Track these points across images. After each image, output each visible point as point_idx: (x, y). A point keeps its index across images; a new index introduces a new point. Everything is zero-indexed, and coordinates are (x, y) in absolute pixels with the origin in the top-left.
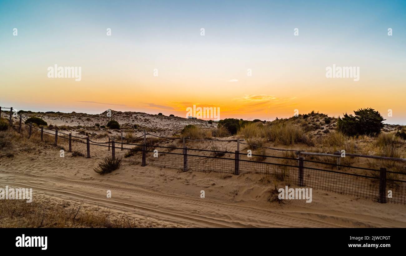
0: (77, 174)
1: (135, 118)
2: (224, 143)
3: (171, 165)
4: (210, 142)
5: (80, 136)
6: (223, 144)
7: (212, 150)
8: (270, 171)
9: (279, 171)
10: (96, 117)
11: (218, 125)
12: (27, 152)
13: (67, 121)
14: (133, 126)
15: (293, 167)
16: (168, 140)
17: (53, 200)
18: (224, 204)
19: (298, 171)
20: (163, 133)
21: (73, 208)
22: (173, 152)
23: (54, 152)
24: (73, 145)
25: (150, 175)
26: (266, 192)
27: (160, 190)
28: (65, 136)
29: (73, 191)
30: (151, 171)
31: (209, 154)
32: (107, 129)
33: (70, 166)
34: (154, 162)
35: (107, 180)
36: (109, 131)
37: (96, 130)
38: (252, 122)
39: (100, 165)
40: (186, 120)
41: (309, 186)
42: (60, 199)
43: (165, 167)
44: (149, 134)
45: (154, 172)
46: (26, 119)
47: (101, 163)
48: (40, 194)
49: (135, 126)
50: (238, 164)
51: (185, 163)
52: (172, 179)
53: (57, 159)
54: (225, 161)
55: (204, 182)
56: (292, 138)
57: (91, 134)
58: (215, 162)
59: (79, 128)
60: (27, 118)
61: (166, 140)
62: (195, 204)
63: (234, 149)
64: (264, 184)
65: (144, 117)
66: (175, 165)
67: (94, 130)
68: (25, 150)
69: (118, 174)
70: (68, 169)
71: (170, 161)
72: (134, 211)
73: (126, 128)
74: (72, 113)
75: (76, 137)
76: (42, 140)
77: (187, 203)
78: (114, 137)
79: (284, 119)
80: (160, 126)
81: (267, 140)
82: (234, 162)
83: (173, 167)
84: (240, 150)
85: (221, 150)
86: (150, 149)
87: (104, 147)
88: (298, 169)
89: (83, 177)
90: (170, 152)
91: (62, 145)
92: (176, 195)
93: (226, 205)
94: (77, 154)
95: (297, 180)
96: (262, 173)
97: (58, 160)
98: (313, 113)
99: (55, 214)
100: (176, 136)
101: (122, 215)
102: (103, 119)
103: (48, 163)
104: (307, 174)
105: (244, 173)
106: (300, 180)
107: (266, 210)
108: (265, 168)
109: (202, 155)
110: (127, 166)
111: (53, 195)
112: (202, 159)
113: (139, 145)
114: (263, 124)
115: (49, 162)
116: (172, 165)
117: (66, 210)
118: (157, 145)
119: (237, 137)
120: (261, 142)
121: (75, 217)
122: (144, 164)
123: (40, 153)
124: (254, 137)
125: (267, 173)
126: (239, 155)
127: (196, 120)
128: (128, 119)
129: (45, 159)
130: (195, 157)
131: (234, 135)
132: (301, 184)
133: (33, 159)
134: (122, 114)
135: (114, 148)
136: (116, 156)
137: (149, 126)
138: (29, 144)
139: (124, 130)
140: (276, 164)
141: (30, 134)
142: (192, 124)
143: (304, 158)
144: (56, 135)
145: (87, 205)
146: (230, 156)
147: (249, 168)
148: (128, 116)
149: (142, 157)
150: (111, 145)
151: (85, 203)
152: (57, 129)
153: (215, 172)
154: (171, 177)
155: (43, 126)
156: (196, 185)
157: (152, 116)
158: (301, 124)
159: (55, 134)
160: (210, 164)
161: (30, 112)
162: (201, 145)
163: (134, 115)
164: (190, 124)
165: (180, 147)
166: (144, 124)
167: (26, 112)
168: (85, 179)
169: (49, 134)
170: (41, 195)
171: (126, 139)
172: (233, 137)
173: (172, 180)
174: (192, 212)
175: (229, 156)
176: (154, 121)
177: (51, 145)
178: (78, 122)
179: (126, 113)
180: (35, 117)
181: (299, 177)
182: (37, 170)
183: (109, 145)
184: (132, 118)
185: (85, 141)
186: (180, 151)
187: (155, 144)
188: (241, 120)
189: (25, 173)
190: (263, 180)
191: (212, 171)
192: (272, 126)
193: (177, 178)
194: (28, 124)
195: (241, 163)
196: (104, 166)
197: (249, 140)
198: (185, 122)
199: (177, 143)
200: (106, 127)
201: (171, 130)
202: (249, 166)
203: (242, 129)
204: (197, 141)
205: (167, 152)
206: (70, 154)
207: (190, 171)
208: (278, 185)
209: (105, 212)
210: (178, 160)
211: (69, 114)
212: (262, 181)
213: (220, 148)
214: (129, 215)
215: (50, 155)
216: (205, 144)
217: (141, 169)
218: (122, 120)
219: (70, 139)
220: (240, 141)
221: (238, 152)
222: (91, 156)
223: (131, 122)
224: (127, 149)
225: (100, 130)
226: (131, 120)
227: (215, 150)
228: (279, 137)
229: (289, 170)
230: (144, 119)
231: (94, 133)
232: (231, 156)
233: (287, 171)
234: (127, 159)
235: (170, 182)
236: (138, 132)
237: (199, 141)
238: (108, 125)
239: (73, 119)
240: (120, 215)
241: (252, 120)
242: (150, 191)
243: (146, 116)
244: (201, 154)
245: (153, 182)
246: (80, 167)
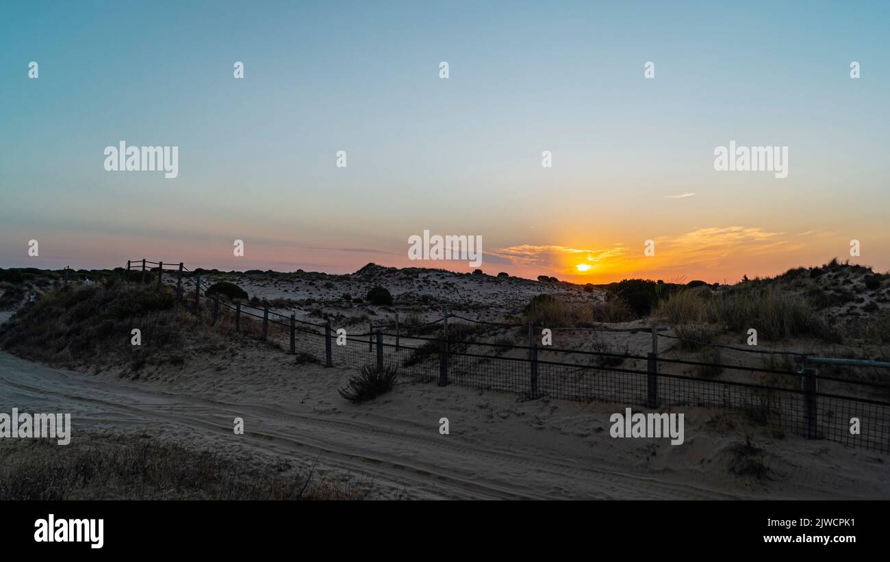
0: (306, 401)
1: (424, 281)
2: (622, 335)
3: (502, 384)
4: (590, 333)
5: (312, 320)
6: (619, 337)
7: (594, 351)
8: (732, 400)
9: (756, 401)
10: (345, 281)
11: (607, 294)
12: (209, 354)
13: (285, 289)
14: (421, 299)
15: (789, 394)
16: (496, 328)
17: (259, 455)
18: (624, 476)
19: (802, 403)
20: (484, 312)
21: (298, 474)
22: (506, 355)
23: (261, 354)
24: (298, 340)
25: (458, 406)
26: (724, 451)
27: (479, 440)
28: (282, 321)
29: (298, 437)
30: (458, 397)
31: (588, 359)
32: (366, 305)
33: (293, 384)
34: (466, 376)
35: (367, 415)
36: (370, 309)
37: (344, 308)
38: (684, 287)
39: (352, 383)
40: (534, 285)
41: (833, 438)
42: (271, 454)
43: (489, 388)
44: (454, 316)
45: (466, 398)
46: (209, 286)
47: (354, 378)
48: (233, 441)
49: (425, 299)
50: (656, 383)
51: (534, 380)
52: (506, 414)
53: (266, 369)
54: (625, 376)
55: (575, 425)
56: (785, 324)
57: (334, 317)
58: (601, 378)
59: (310, 304)
60: (209, 284)
61: (493, 328)
62: (556, 474)
63: (646, 350)
64: (719, 432)
65: (443, 278)
66: (511, 385)
67: (340, 307)
68: (206, 350)
69: (389, 401)
70: (288, 391)
71: (501, 376)
72: (424, 485)
73: (405, 301)
74: (297, 273)
75: (304, 323)
76: (238, 329)
77: (539, 471)
78: (381, 322)
79: (763, 280)
80: (479, 297)
81: (724, 329)
82: (647, 379)
83: (508, 389)
84: (659, 351)
85: (615, 350)
86: (456, 348)
87: (359, 344)
88: (801, 396)
89: (317, 408)
90: (499, 356)
91: (276, 340)
92: (515, 452)
93: (630, 478)
94: (305, 359)
95: (801, 424)
96: (714, 405)
97: (268, 371)
98: (834, 263)
99: (263, 486)
100: (512, 321)
101: (399, 494)
102: (358, 284)
103: (249, 378)
104: (827, 409)
105: (670, 405)
106: (810, 424)
107: (727, 493)
108: (721, 393)
109: (573, 362)
110: (408, 385)
111: (257, 445)
112: (571, 372)
113: (433, 340)
114: (713, 292)
115: (251, 374)
116: (504, 385)
117: (284, 478)
118: (472, 339)
119: (650, 321)
120: (708, 334)
121: (301, 493)
122: (444, 382)
123: (233, 355)
124: (692, 322)
125: (726, 405)
126: (658, 363)
127: (557, 285)
128: (410, 283)
129: (242, 368)
130: (555, 366)
131: (643, 316)
132: (813, 434)
133: (219, 369)
134: (398, 273)
135: (380, 345)
136: (386, 362)
137: (454, 297)
138: (212, 338)
139: (402, 307)
140: (746, 386)
141: (216, 315)
142: (548, 294)
143: (817, 372)
144: (266, 318)
145: (325, 469)
146: (635, 365)
147: (682, 394)
148: (410, 276)
149: (439, 365)
150: (375, 341)
151: (321, 464)
152: (266, 305)
153: (602, 400)
154: (504, 411)
155: (239, 300)
156: (560, 429)
157: (460, 275)
158: (807, 291)
159: (263, 316)
160: (589, 382)
161: (215, 272)
162: (568, 339)
163: (421, 276)
164: (543, 293)
165: (521, 344)
166: (442, 294)
167: (208, 272)
168: (321, 413)
169: (252, 317)
170: (235, 443)
171: (406, 327)
172: (640, 321)
173: (504, 418)
174: (552, 491)
175: (633, 364)
176: (465, 286)
177: (255, 339)
178: (308, 291)
179: (406, 271)
180: (224, 281)
181: (805, 417)
182: (227, 391)
183: (371, 339)
184: (419, 281)
185: (323, 331)
186: (523, 354)
187: (468, 338)
188: (660, 282)
189: (204, 397)
190: (716, 422)
191: (595, 398)
192: (736, 295)
193: (515, 413)
194: (212, 296)
195: (663, 381)
196: (360, 384)
197: (679, 327)
198: (532, 287)
199: (515, 335)
200: (365, 301)
201: (501, 307)
202: (682, 388)
203: (662, 303)
204: (560, 331)
205: (494, 354)
206: (292, 358)
207: (545, 398)
208: (752, 435)
209: (364, 485)
210: (517, 373)
211: (290, 274)
212: (713, 423)
213: (612, 346)
214: (412, 494)
215: (252, 360)
216: (578, 338)
217: (436, 392)
218: (397, 285)
219: (291, 327)
220: (659, 330)
221: (655, 355)
222: (335, 362)
223: (415, 290)
224: (407, 348)
225: (351, 306)
226: (416, 285)
227: (602, 351)
228: (752, 322)
229: (780, 400)
230: (444, 284)
231: (340, 314)
232: (638, 366)
233: (775, 403)
234: (408, 370)
235: (501, 422)
236: (430, 310)
237: (565, 330)
238: (369, 297)
239: (299, 285)
240: (394, 492)
241: (686, 282)
242: (458, 442)
243: (446, 276)
244: (569, 359)
245: (463, 420)
246: (312, 385)
